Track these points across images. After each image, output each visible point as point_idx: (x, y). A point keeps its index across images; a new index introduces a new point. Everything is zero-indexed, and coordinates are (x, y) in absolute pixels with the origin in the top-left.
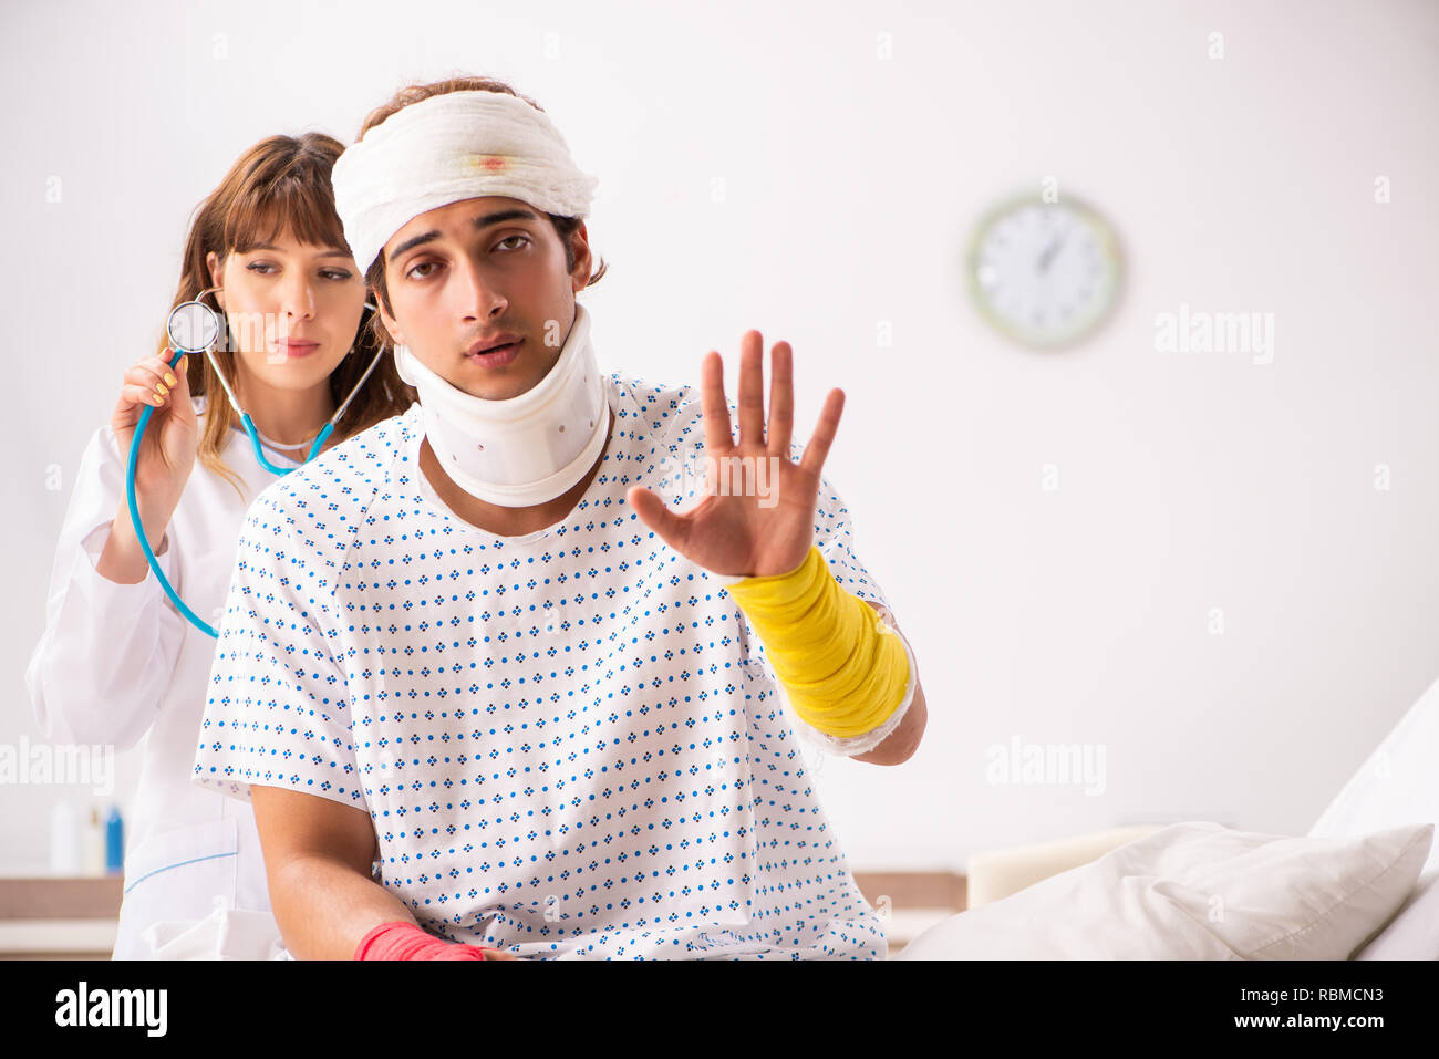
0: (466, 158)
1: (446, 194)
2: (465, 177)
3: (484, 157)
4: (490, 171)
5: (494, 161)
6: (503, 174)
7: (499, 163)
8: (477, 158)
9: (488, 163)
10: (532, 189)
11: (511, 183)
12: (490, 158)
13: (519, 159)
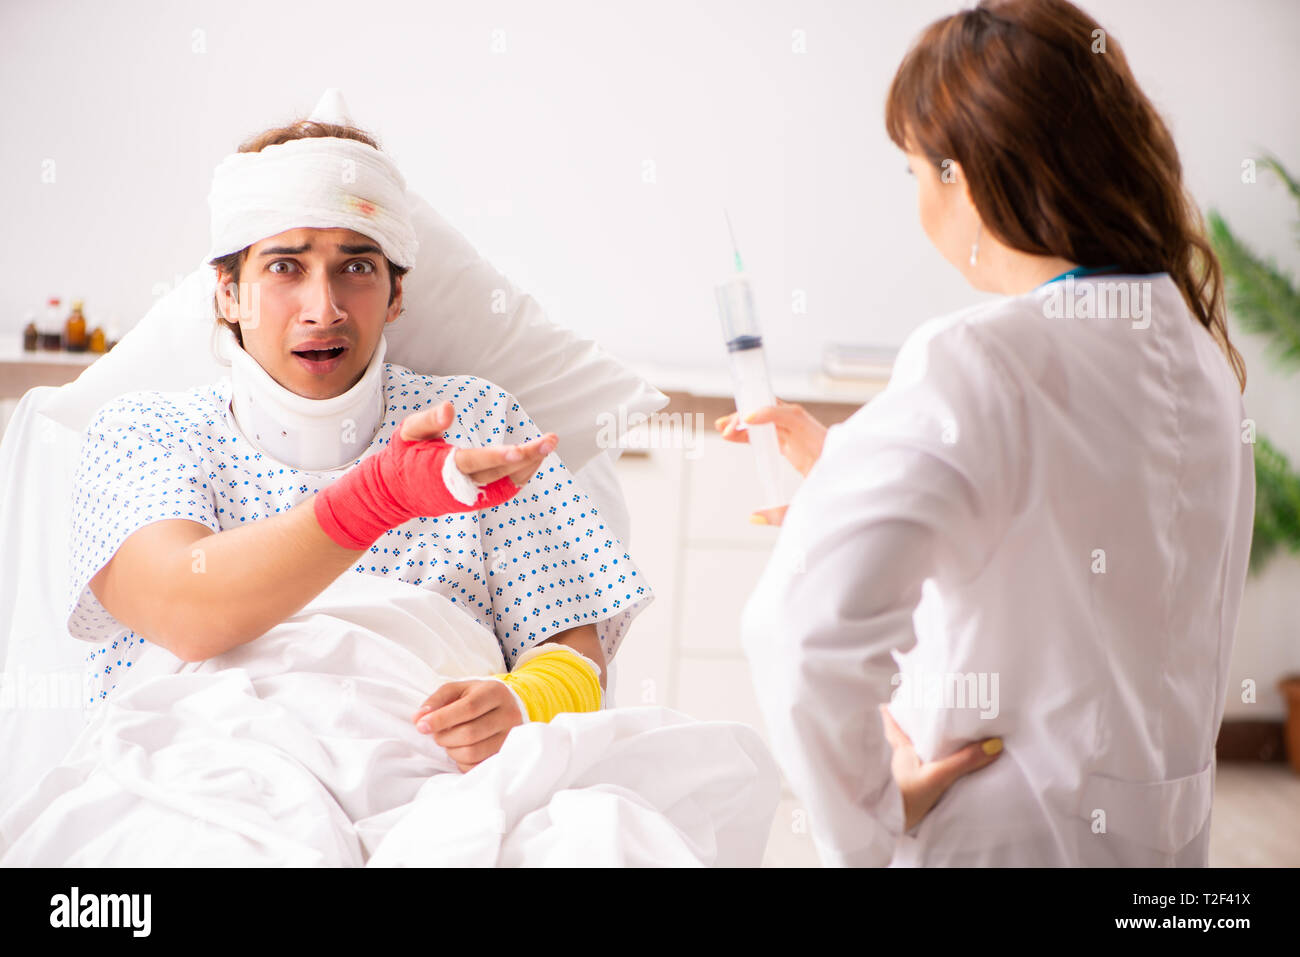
0: (347, 198)
1: (324, 220)
2: (343, 212)
3: (361, 201)
4: (363, 214)
5: (367, 207)
6: (372, 219)
7: (371, 209)
8: (357, 201)
9: (363, 206)
10: (388, 238)
11: (375, 228)
12: (365, 202)
13: (384, 210)
